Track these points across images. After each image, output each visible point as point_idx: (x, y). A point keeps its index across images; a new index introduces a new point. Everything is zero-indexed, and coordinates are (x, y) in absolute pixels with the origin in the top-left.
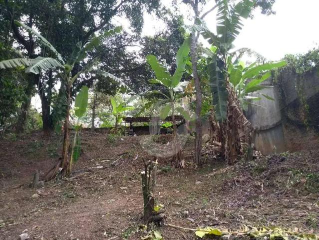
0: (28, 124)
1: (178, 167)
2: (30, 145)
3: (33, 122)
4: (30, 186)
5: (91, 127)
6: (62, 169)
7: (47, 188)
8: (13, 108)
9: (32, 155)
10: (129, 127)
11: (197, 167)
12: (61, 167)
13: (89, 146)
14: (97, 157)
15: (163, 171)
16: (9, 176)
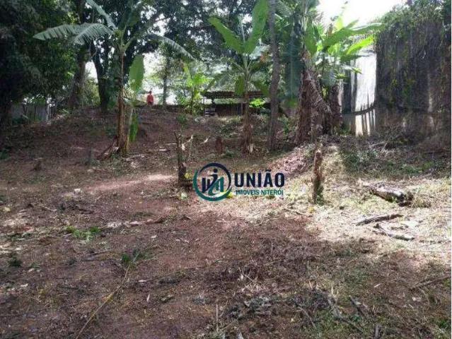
0: (85, 98)
1: (246, 152)
2: (86, 123)
3: (90, 96)
4: (86, 164)
5: (162, 104)
6: (117, 148)
7: (102, 165)
8: (64, 79)
9: (88, 135)
10: (210, 105)
11: (268, 152)
12: (117, 146)
13: (154, 127)
14: (162, 140)
15: (227, 155)
16: (65, 155)
